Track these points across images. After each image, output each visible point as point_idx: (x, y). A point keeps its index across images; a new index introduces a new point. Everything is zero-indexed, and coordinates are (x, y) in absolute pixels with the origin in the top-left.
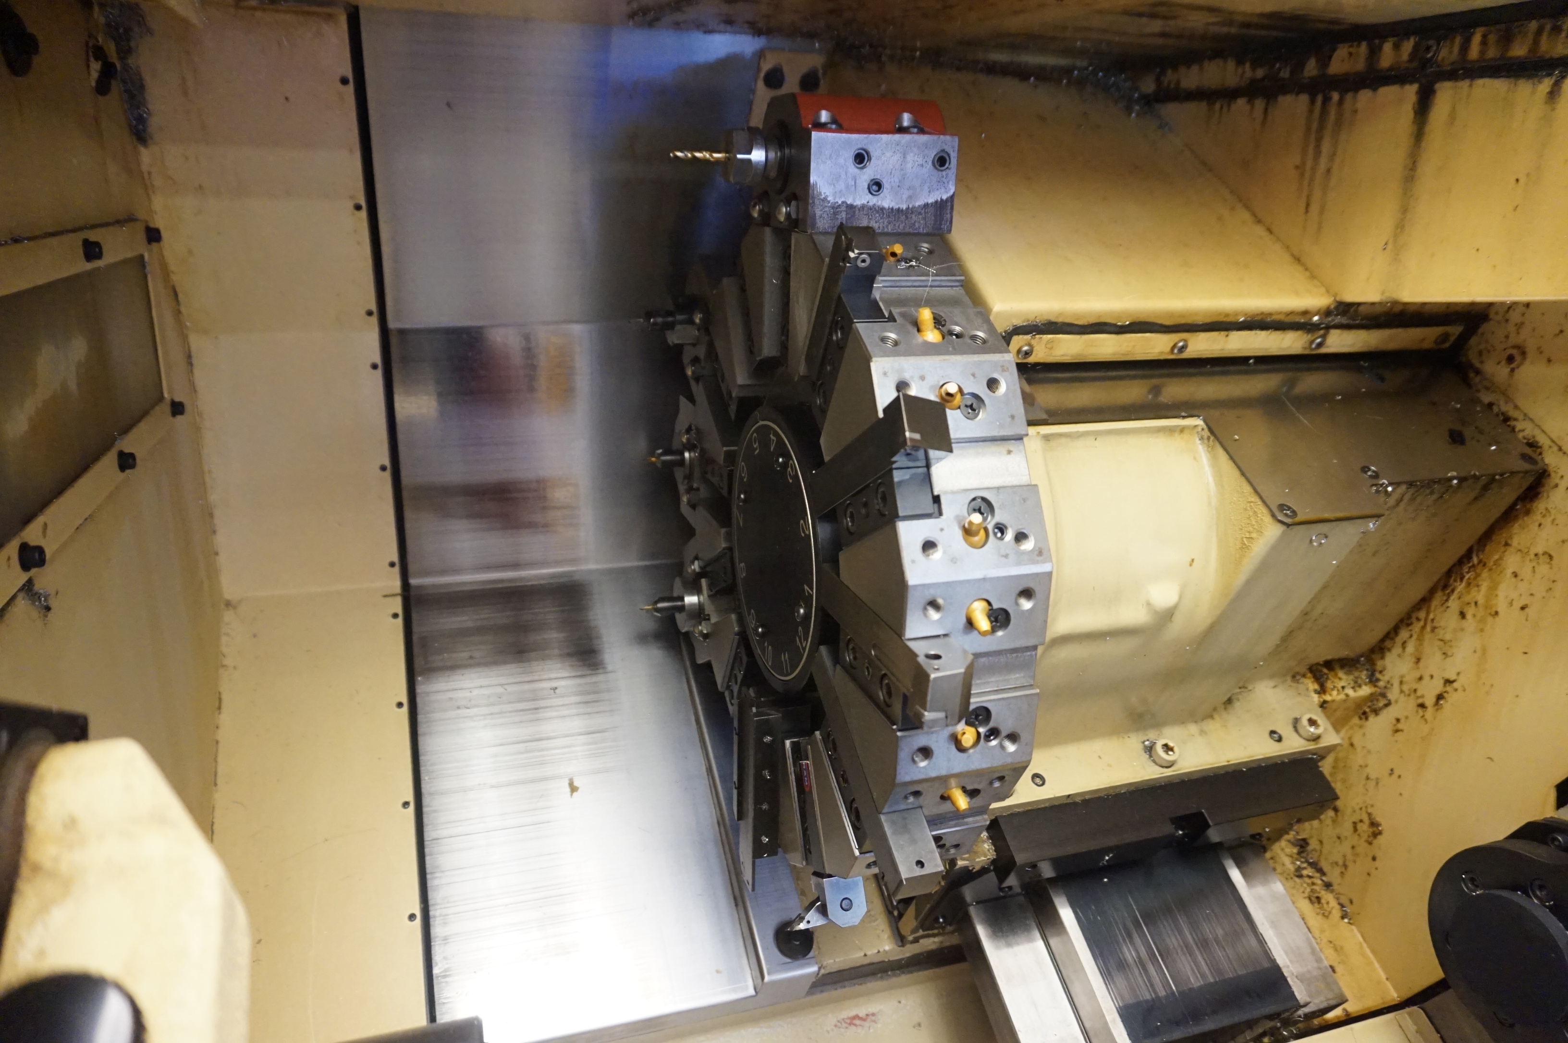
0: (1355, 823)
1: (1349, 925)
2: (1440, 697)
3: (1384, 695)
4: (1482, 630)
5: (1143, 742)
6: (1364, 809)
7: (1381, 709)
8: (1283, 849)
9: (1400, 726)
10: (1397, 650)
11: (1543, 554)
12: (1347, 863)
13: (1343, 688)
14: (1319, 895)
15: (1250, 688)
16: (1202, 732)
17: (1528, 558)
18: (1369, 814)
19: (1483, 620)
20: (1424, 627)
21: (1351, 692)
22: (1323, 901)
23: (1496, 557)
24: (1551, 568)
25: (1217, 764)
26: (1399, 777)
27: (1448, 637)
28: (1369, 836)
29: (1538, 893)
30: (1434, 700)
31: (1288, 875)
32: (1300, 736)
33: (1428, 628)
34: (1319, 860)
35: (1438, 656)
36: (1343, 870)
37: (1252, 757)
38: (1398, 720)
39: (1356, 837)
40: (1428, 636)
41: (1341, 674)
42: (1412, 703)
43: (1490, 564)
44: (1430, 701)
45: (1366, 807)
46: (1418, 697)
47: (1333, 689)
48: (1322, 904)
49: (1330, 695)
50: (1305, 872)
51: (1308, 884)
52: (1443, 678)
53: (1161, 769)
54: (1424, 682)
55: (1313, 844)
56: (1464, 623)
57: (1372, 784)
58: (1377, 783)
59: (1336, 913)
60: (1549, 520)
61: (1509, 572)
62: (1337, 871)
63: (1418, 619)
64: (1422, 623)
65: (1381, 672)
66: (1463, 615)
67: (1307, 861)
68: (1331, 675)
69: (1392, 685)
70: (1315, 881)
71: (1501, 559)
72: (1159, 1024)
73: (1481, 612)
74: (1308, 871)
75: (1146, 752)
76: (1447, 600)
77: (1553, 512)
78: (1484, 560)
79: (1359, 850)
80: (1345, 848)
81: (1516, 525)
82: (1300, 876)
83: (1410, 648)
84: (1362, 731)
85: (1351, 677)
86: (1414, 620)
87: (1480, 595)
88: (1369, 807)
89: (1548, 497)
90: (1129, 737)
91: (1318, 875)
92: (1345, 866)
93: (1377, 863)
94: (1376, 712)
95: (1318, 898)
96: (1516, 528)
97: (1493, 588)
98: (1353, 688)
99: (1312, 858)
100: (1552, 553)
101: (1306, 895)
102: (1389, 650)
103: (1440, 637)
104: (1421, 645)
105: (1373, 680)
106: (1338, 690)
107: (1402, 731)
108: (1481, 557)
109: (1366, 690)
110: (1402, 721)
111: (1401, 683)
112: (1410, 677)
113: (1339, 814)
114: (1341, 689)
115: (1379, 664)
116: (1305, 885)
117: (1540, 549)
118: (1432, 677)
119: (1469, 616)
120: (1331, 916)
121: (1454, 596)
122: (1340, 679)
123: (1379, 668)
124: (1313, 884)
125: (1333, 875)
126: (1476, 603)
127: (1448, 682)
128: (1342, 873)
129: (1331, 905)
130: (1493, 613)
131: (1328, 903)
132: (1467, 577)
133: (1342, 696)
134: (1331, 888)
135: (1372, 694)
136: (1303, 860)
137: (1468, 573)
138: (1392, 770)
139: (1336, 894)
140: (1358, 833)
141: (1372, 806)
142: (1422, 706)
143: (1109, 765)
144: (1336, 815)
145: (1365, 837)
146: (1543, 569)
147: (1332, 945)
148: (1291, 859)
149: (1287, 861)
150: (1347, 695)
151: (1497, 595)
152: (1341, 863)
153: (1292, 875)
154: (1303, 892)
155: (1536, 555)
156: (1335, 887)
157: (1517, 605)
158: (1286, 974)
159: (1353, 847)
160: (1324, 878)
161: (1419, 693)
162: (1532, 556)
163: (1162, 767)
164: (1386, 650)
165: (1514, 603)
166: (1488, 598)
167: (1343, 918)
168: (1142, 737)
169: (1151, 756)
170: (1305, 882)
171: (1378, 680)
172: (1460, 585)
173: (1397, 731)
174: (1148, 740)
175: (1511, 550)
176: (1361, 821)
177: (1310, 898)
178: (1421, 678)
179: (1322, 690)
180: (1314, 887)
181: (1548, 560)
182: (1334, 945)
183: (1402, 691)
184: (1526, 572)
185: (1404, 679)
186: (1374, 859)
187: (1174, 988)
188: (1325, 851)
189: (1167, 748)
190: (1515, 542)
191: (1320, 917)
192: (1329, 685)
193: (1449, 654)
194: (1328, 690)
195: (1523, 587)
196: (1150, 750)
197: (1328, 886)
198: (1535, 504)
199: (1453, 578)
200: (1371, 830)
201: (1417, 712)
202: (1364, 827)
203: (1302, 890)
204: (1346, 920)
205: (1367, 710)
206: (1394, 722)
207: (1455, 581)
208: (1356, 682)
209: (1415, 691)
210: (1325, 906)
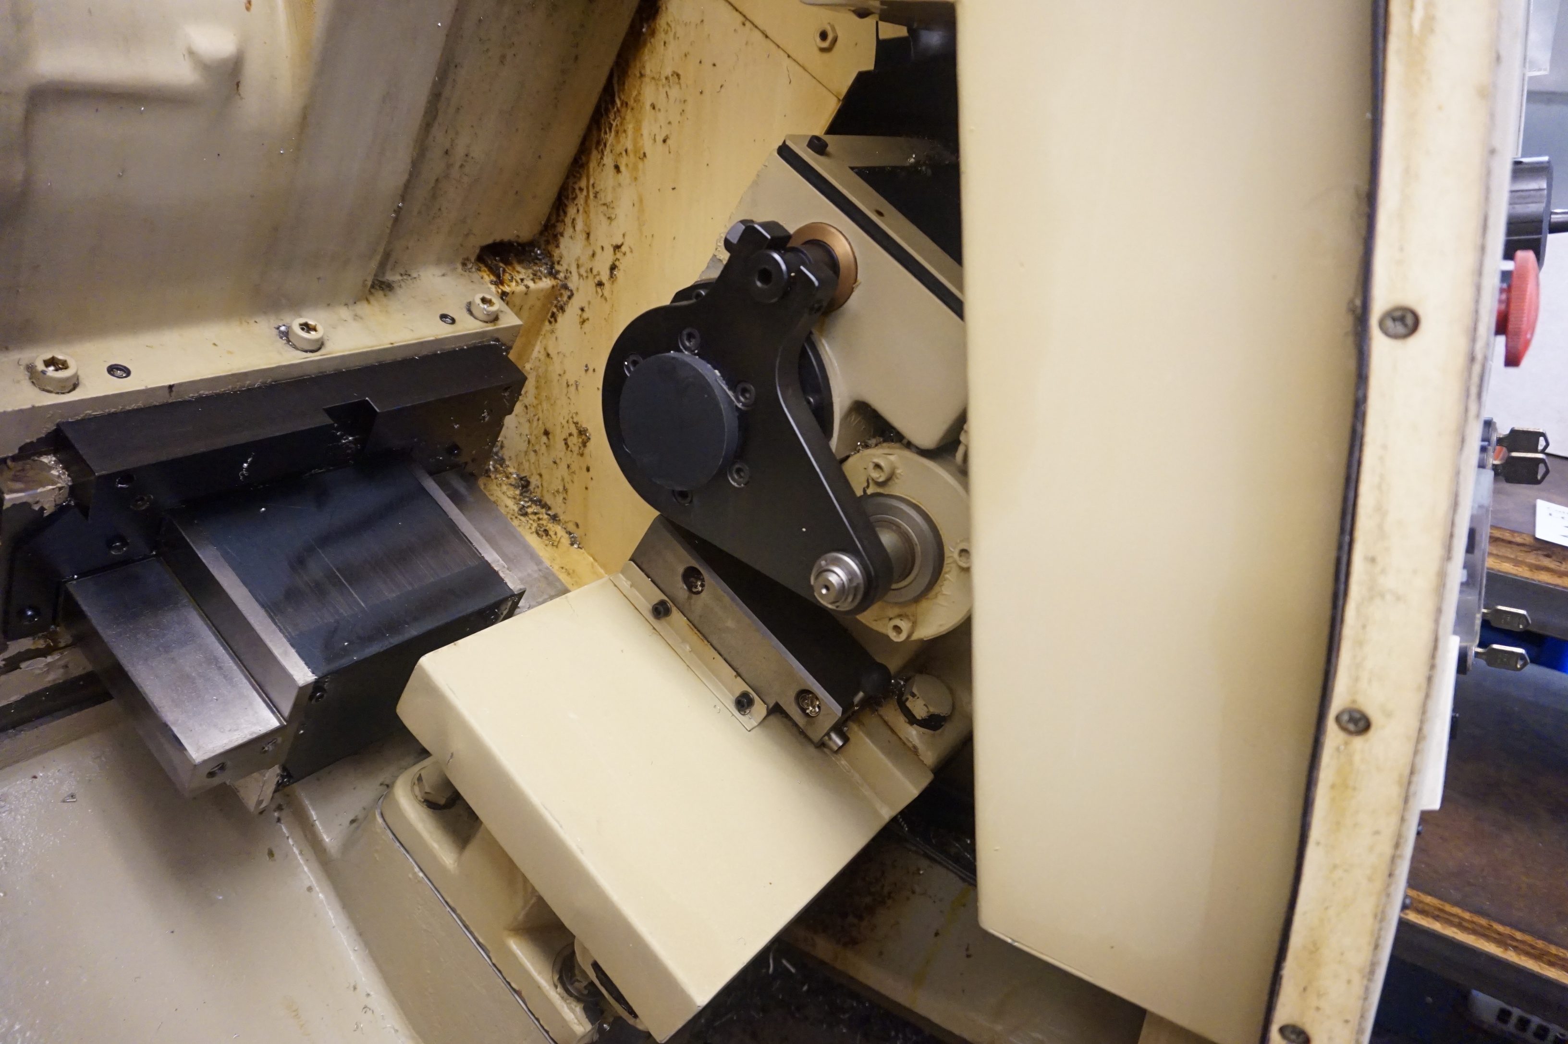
0: (565, 440)
1: (579, 549)
2: (613, 268)
3: (565, 287)
4: (636, 179)
5: (278, 328)
6: (571, 420)
7: (566, 303)
8: (504, 493)
9: (585, 316)
10: (568, 232)
11: (672, 75)
12: (567, 486)
13: (522, 280)
14: (547, 528)
15: (414, 275)
16: (356, 317)
17: (660, 83)
18: (576, 423)
19: (635, 168)
20: (587, 197)
21: (531, 284)
22: (551, 533)
23: (634, 93)
24: (681, 88)
25: (378, 346)
26: (594, 370)
27: (609, 199)
28: (580, 448)
29: (687, 344)
30: (608, 272)
31: (513, 515)
32: (476, 318)
33: (591, 195)
34: (542, 496)
35: (604, 221)
36: (565, 495)
37: (420, 339)
38: (582, 310)
39: (569, 453)
40: (592, 202)
41: (519, 268)
42: (591, 283)
43: (631, 103)
44: (605, 277)
45: (572, 418)
46: (595, 277)
47: (511, 281)
48: (550, 536)
49: (509, 286)
50: (530, 510)
51: (534, 521)
52: (612, 245)
53: (304, 353)
54: (597, 257)
55: (534, 481)
56: (621, 177)
57: (573, 389)
58: (577, 386)
59: (565, 540)
60: (671, 35)
61: (648, 107)
62: (560, 499)
63: (581, 189)
64: (585, 193)
65: (558, 263)
66: (617, 168)
67: (531, 500)
68: (509, 269)
69: (571, 273)
70: (541, 516)
71: (639, 93)
72: (346, 644)
73: (632, 158)
74: (534, 508)
75: (281, 338)
76: (602, 158)
77: (673, 25)
78: (626, 100)
79: (574, 467)
80: (563, 470)
81: (646, 51)
82: (526, 514)
83: (580, 225)
84: (554, 336)
85: (530, 271)
86: (577, 191)
87: (627, 142)
88: (574, 415)
89: (667, 8)
90: (256, 322)
91: (544, 511)
92: (565, 490)
93: (591, 473)
94: (562, 309)
95: (546, 531)
96: (646, 55)
97: (638, 129)
98: (533, 280)
99: (535, 496)
100: (680, 72)
101: (533, 529)
102: (562, 235)
103: (602, 202)
104: (588, 216)
105: (552, 274)
106: (517, 282)
107: (588, 319)
108: (623, 97)
109: (546, 283)
110: (586, 309)
111: (578, 266)
112: (585, 259)
113: (550, 436)
114: (519, 281)
115: (556, 253)
116: (531, 522)
117: (668, 71)
118: (602, 248)
119: (623, 168)
120: (560, 545)
121: (607, 152)
122: (518, 272)
123: (556, 259)
124: (539, 519)
125: (556, 505)
126: (626, 151)
127: (617, 247)
128: (564, 499)
129: (559, 535)
130: (642, 156)
131: (556, 534)
132: (614, 124)
133: (521, 288)
134: (557, 519)
135: (553, 287)
136: (527, 499)
137: (614, 120)
138: (586, 366)
139: (563, 524)
140: (569, 449)
141: (577, 413)
142: (600, 284)
143: (230, 352)
144: (548, 438)
145: (576, 449)
146: (674, 92)
147: (564, 570)
148: (513, 500)
149: (510, 503)
150: (527, 287)
151: (642, 135)
152: (561, 489)
153: (516, 515)
154: (530, 528)
155: (667, 78)
156: (562, 517)
157: (659, 139)
158: (496, 569)
159: (568, 466)
160: (549, 512)
161: (595, 272)
162: (664, 80)
163: (306, 351)
164: (559, 236)
165: (657, 138)
166: (635, 142)
167: (572, 544)
168: (273, 322)
169: (288, 341)
170: (530, 519)
171: (558, 272)
172: (610, 136)
173: (583, 322)
174: (284, 325)
175: (647, 80)
176: (570, 435)
177: (538, 534)
178: (594, 255)
179: (499, 282)
180: (541, 522)
181: (677, 80)
182: (566, 569)
183: (580, 276)
184: (661, 102)
185: (581, 262)
186: (588, 470)
187: (363, 604)
188: (545, 485)
189: (306, 327)
190: (648, 71)
191: (549, 548)
192: (507, 277)
193: (613, 216)
194: (507, 282)
195: (661, 116)
196: (286, 335)
197: (554, 518)
198: (658, 21)
199: (603, 131)
200: (580, 440)
201: (597, 292)
202: (574, 441)
203: (528, 527)
204: (576, 546)
205: (555, 310)
206: (580, 312)
207: (606, 133)
208: (535, 275)
209: (591, 270)
210: (554, 537)
